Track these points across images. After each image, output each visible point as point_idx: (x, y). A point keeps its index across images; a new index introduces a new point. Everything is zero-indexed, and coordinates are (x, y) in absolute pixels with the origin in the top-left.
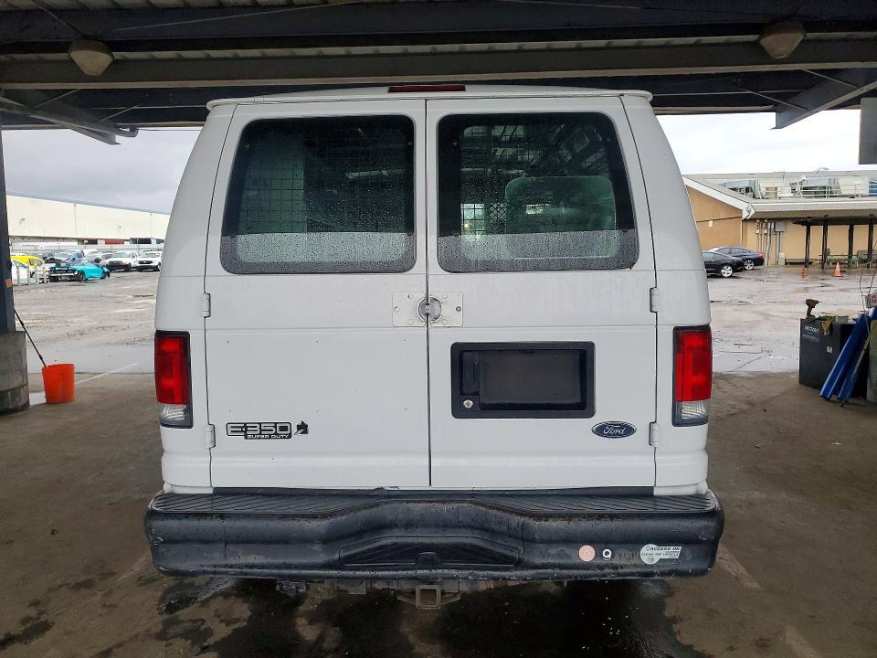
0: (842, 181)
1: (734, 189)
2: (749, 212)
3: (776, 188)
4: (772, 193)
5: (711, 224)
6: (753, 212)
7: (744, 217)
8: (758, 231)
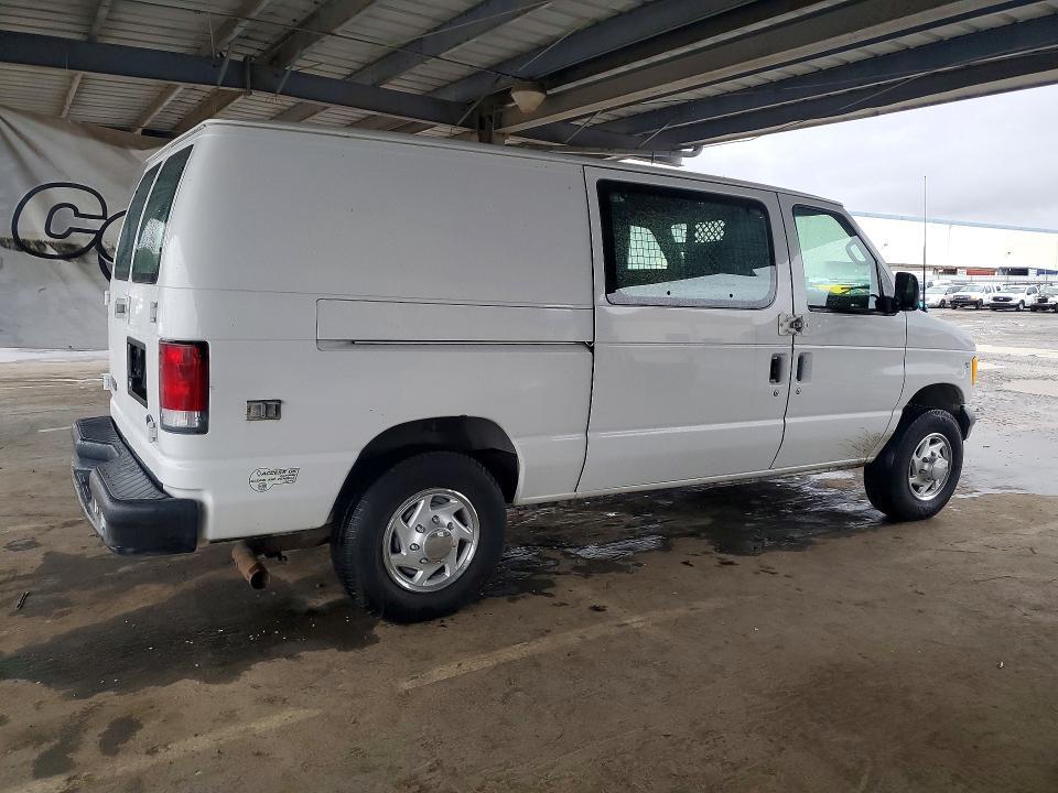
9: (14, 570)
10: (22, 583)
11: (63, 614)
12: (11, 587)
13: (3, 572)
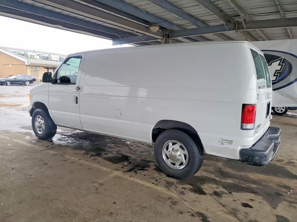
0: (52, 56)
1: (19, 54)
2: (28, 63)
3: (34, 56)
4: (32, 57)
5: (10, 66)
6: (29, 63)
7: (26, 64)
8: (31, 70)
9: (290, 206)
10: (288, 199)
11: (281, 183)
12: (293, 199)
13: (295, 208)
